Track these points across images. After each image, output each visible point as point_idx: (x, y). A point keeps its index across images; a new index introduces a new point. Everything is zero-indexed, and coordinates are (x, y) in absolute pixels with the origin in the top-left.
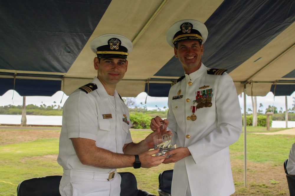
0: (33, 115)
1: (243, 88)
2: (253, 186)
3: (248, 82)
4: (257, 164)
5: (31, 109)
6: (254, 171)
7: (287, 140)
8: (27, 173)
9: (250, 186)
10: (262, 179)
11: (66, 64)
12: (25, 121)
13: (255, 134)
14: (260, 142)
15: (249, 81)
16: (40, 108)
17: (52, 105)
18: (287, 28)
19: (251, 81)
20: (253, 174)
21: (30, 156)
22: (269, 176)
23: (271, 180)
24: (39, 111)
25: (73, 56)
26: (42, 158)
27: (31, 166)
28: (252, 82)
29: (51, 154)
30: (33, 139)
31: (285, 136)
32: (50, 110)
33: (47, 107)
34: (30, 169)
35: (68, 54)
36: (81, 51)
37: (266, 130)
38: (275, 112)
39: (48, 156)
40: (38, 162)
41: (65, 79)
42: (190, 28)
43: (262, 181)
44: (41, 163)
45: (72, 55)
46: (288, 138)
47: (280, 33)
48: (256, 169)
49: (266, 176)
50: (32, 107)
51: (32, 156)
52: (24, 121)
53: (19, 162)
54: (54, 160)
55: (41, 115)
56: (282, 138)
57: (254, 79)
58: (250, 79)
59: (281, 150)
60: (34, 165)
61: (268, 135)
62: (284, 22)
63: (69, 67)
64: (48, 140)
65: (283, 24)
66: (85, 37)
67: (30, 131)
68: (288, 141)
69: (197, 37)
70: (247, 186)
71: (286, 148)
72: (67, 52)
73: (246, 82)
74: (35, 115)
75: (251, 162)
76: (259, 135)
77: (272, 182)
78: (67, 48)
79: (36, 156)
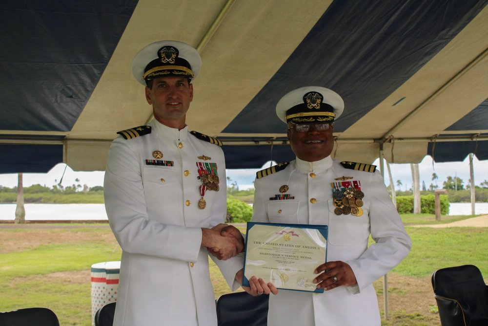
0: (41, 202)
1: (379, 149)
2: (399, 317)
3: (387, 139)
4: (411, 280)
5: (37, 192)
6: (404, 291)
7: (467, 236)
8: (15, 305)
9: (394, 317)
10: (417, 304)
11: (67, 117)
12: (23, 215)
13: (413, 228)
14: (420, 240)
15: (387, 137)
16: (52, 191)
17: (74, 185)
18: (443, 47)
19: (392, 137)
20: (403, 297)
21: (25, 276)
22: (430, 300)
23: (430, 307)
24: (52, 195)
25: (78, 103)
26: (45, 279)
27: (24, 293)
28: (392, 139)
29: (61, 271)
30: (32, 246)
31: (464, 229)
32: (70, 193)
33: (64, 188)
34: (22, 297)
35: (69, 99)
36: (92, 94)
37: (435, 220)
38: (460, 188)
39: (55, 275)
40: (37, 285)
41: (69, 142)
42: (174, 56)
43: (416, 308)
44: (43, 287)
45: (76, 101)
46: (469, 234)
47: (433, 57)
48: (408, 288)
49: (423, 300)
50: (38, 189)
51: (28, 275)
52: (21, 215)
53: (5, 286)
54: (65, 281)
55: (55, 202)
56: (459, 233)
57: (396, 134)
58: (390, 135)
59: (455, 255)
60: (30, 291)
61: (435, 229)
62: (437, 38)
63: (74, 122)
64: (59, 246)
65: (435, 41)
66: (96, 72)
67: (29, 232)
68: (469, 238)
69: (185, 72)
70: (390, 317)
71: (463, 250)
72: (67, 97)
73: (384, 140)
74: (44, 202)
75: (402, 276)
76: (420, 228)
77: (432, 310)
78: (66, 89)
79: (36, 274)
